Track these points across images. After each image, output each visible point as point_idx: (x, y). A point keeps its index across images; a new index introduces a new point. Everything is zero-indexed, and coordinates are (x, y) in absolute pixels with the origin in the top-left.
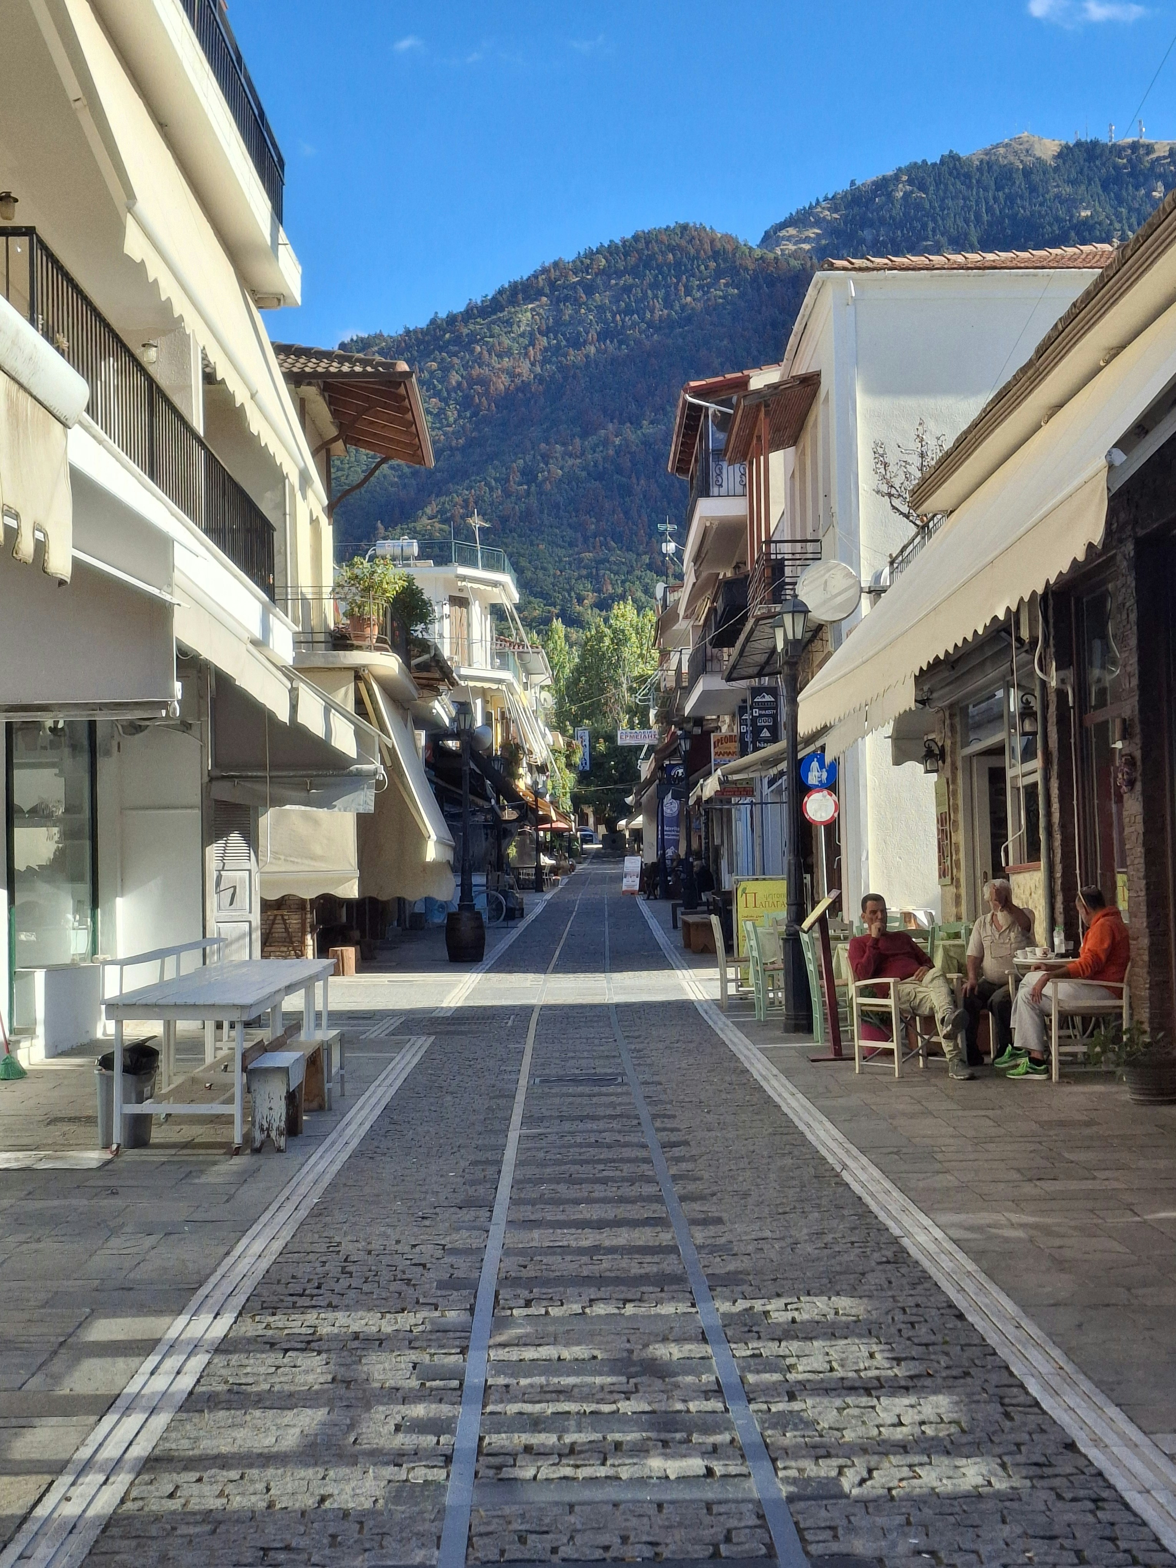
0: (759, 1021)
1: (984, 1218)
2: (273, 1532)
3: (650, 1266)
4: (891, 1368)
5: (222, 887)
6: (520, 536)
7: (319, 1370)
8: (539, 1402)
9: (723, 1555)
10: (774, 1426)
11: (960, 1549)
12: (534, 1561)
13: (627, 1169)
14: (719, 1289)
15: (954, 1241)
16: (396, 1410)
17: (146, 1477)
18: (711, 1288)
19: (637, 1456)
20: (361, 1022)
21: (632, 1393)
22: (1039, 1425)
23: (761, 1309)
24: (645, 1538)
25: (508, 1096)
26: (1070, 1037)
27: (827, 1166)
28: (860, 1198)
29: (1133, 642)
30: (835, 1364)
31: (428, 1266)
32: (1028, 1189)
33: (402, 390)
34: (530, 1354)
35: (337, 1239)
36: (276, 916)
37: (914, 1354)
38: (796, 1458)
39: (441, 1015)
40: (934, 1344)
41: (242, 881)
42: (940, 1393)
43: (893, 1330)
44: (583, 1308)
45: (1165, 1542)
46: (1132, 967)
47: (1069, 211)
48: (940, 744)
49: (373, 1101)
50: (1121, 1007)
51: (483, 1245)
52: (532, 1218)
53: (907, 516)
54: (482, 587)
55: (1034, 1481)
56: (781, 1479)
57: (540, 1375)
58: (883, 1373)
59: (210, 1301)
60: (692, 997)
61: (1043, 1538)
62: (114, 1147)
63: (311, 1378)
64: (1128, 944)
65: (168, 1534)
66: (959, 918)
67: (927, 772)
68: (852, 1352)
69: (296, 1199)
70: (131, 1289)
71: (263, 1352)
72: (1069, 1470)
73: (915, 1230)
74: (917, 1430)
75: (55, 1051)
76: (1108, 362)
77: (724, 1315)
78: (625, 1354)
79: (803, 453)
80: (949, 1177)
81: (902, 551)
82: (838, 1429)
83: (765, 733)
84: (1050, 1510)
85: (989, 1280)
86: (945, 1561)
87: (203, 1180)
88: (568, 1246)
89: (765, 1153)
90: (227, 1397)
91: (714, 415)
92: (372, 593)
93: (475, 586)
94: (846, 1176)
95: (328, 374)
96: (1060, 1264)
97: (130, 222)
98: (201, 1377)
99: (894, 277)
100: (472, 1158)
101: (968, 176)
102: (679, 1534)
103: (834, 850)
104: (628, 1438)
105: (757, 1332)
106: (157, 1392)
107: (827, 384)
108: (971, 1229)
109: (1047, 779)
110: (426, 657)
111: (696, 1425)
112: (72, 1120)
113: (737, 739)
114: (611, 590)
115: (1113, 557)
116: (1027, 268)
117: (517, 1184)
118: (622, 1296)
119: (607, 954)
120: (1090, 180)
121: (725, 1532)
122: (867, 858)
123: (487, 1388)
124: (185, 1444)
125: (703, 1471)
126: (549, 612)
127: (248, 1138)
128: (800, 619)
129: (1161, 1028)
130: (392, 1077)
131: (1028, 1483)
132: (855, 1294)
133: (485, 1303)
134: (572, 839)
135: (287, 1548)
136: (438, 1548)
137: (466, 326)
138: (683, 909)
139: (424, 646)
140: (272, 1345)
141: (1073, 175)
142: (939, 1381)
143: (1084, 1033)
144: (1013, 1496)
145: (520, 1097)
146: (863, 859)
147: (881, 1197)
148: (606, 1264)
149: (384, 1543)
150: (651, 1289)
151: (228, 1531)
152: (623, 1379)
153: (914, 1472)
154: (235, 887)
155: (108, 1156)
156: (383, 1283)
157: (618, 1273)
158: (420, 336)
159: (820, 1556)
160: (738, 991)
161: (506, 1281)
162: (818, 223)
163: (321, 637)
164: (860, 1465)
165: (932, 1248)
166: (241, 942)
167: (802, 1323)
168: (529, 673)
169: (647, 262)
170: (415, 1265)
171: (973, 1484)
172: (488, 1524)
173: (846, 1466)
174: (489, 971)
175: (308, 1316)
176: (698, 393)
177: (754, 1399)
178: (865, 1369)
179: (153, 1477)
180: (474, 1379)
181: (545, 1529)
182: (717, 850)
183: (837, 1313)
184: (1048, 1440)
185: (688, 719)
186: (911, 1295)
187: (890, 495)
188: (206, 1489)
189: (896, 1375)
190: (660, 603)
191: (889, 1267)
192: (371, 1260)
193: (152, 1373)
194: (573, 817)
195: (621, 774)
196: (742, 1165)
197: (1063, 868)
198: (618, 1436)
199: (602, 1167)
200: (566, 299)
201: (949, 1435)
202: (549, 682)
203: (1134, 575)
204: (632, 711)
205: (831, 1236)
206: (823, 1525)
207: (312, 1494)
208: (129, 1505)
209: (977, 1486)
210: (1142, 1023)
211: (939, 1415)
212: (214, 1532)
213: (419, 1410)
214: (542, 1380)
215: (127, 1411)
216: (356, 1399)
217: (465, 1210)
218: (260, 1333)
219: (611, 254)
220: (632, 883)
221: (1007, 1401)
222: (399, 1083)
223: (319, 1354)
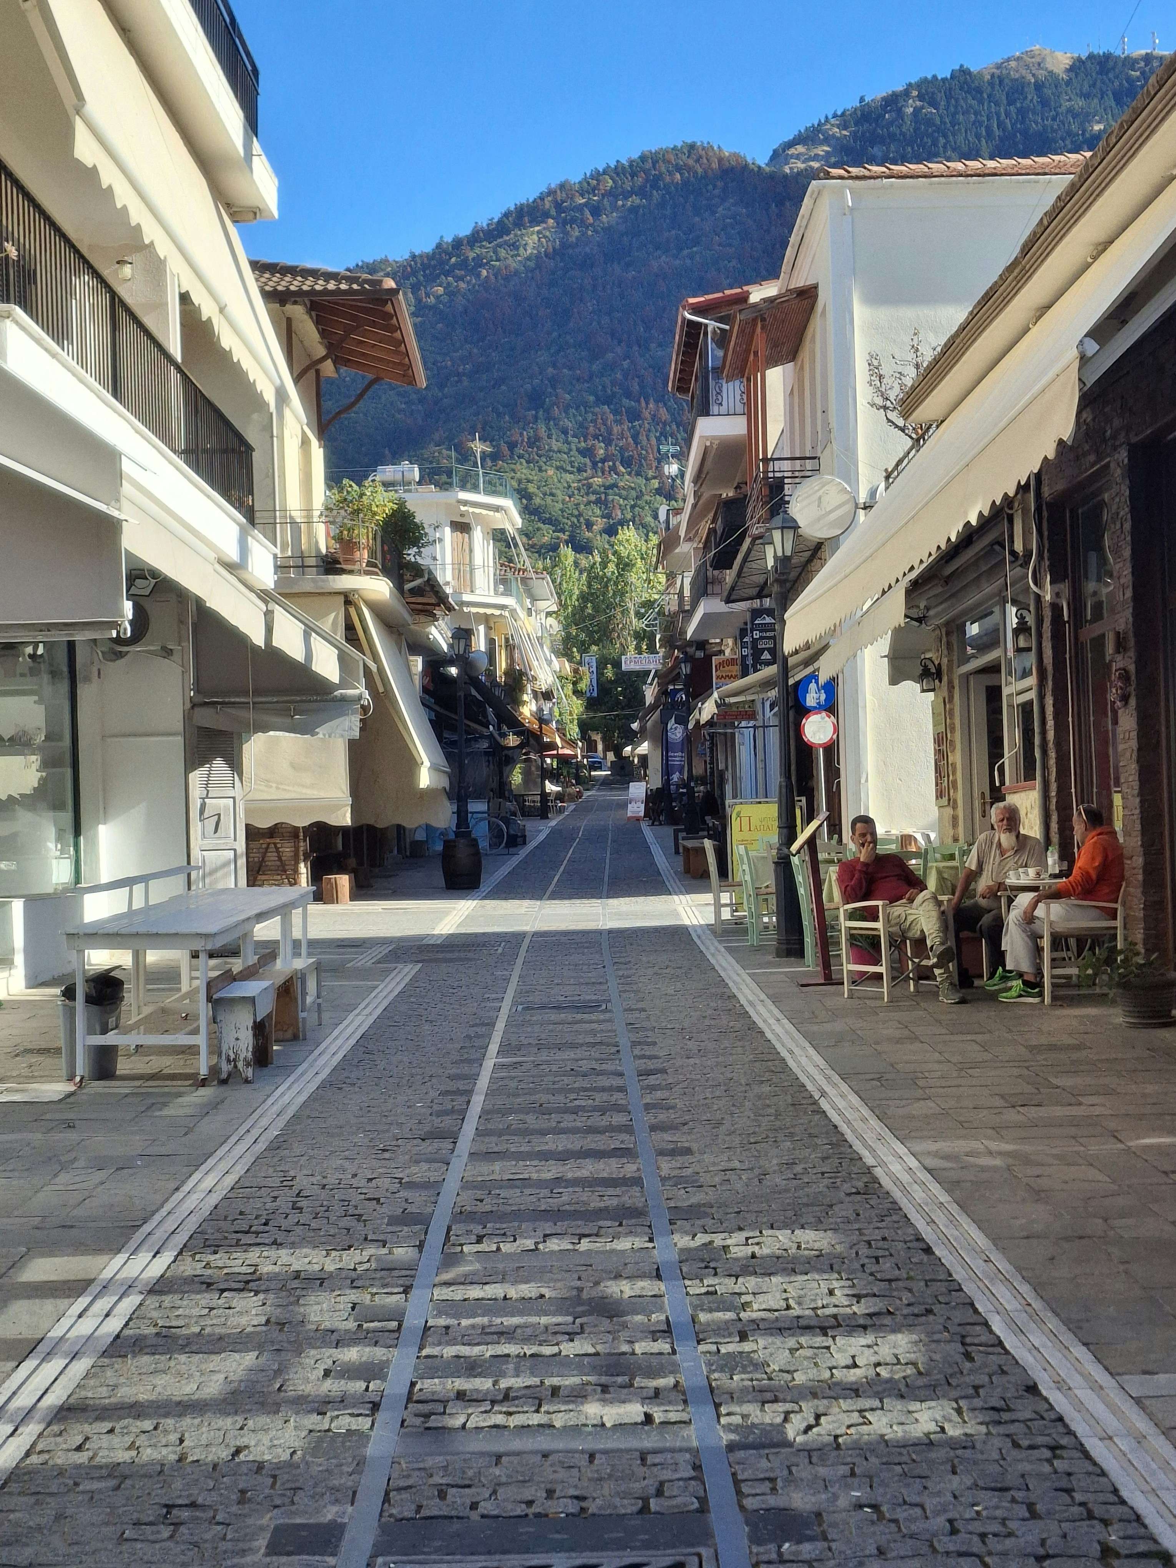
0: (753, 945)
1: (960, 1146)
2: (181, 1487)
3: (611, 1199)
4: (850, 1306)
5: (206, 815)
6: (528, 462)
7: (254, 1312)
8: (478, 1344)
9: (653, 1510)
10: (721, 1369)
11: (905, 1502)
12: (452, 1517)
13: (600, 1098)
14: (679, 1222)
15: (929, 1171)
16: (327, 1354)
17: (55, 1428)
18: (672, 1222)
19: (573, 1402)
20: (349, 950)
21: (578, 1334)
22: (1000, 1366)
23: (722, 1243)
24: (572, 1492)
25: (488, 1024)
26: (1064, 959)
27: (805, 1094)
28: (836, 1127)
29: (1127, 553)
30: (791, 1302)
31: (382, 1200)
32: (1012, 1116)
33: (389, 308)
34: (475, 1292)
35: (292, 1173)
36: (269, 844)
37: (876, 1290)
38: (741, 1402)
39: (431, 942)
40: (897, 1280)
41: (226, 808)
42: (900, 1331)
43: (857, 1265)
44: (537, 1243)
45: (1124, 1493)
46: (1126, 887)
47: (1082, 124)
48: (936, 663)
49: (350, 1030)
50: (1116, 928)
51: (441, 1179)
52: (496, 1150)
53: (903, 430)
54: (484, 512)
55: (990, 1427)
56: (723, 1426)
57: (483, 1316)
58: (842, 1311)
59: (153, 1238)
60: (687, 922)
61: (994, 1489)
62: (78, 1079)
63: (244, 1320)
64: (1123, 863)
65: (69, 1491)
66: (956, 840)
67: (923, 691)
68: (811, 1289)
69: (255, 1132)
70: (72, 1227)
71: (199, 1292)
72: (1028, 1415)
73: (889, 1159)
74: (871, 1373)
75: (34, 981)
76: (1095, 258)
77: (682, 1250)
78: (575, 1293)
79: (802, 368)
80: (930, 1104)
81: (897, 465)
82: (788, 1372)
83: (766, 656)
84: (1004, 1459)
85: (960, 1211)
86: (887, 1515)
87: (166, 1112)
88: (529, 1179)
89: (743, 1082)
90: (154, 1341)
91: (714, 332)
92: (361, 515)
93: (477, 511)
94: (824, 1104)
95: (312, 292)
96: (1039, 1195)
97: (79, 125)
98: (130, 1319)
99: (892, 185)
100: (443, 1088)
101: (979, 90)
102: (608, 1488)
103: (833, 773)
104: (567, 1383)
105: (715, 1269)
106: (82, 1336)
107: (824, 297)
108: (947, 1157)
109: (1041, 697)
110: (418, 582)
111: (640, 1368)
112: (41, 1051)
113: (739, 662)
114: (620, 516)
115: (1107, 465)
116: (1028, 174)
117: (485, 1114)
118: (578, 1232)
119: (606, 879)
120: (1103, 94)
121: (657, 1484)
122: (867, 781)
123: (426, 1329)
124: (104, 1391)
125: (641, 1418)
126: (558, 538)
127: (214, 1070)
128: (789, 535)
129: (1156, 948)
130: (372, 1006)
131: (983, 1429)
132: (820, 1226)
133: (435, 1238)
134: (579, 766)
135: (193, 1505)
136: (352, 1504)
137: (472, 249)
138: (684, 834)
139: (417, 570)
140: (209, 1285)
141: (1086, 88)
142: (899, 1319)
143: (1079, 957)
144: (967, 1443)
145: (500, 1025)
146: (863, 781)
147: (858, 1125)
148: (566, 1197)
149: (295, 1499)
150: (608, 1223)
151: (133, 1487)
152: (570, 1319)
153: (864, 1417)
154: (219, 815)
155: (71, 1088)
156: (333, 1219)
157: (577, 1207)
158: (426, 261)
159: (757, 1511)
160: (732, 916)
161: (461, 1215)
162: (827, 140)
163: (312, 562)
164: (808, 1408)
165: (905, 1178)
166: (226, 870)
167: (762, 1258)
168: (534, 599)
169: (655, 182)
170: (369, 1199)
171: (926, 1431)
172: (408, 1476)
173: (793, 1412)
174: (485, 898)
175: (250, 1255)
176: (698, 310)
177: (702, 1340)
178: (823, 1307)
179: (63, 1428)
180: (413, 1321)
181: (467, 1482)
182: (722, 774)
183: (799, 1247)
184: (1009, 1382)
185: (690, 643)
186: (878, 1228)
187: (885, 408)
188: (116, 1440)
189: (855, 1313)
190: (663, 526)
191: (858, 1197)
192: (324, 1194)
193: (80, 1316)
194: (580, 744)
195: (629, 700)
196: (718, 1094)
197: (1058, 787)
198: (555, 1381)
199: (573, 1096)
200: (573, 221)
201: (904, 1378)
202: (555, 608)
203: (1128, 482)
204: (639, 636)
205: (803, 1166)
206: (762, 1476)
207: (227, 1446)
208: (34, 1459)
209: (929, 1433)
210: (1136, 944)
211: (896, 1356)
212: (118, 1488)
213: (352, 1354)
214: (485, 1320)
215: (48, 1356)
216: (289, 1342)
217: (428, 1142)
218: (198, 1272)
219: (618, 174)
220: (637, 809)
221: (968, 1340)
222: (379, 1011)
223: (255, 1295)
